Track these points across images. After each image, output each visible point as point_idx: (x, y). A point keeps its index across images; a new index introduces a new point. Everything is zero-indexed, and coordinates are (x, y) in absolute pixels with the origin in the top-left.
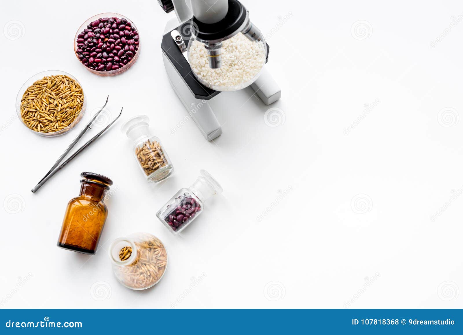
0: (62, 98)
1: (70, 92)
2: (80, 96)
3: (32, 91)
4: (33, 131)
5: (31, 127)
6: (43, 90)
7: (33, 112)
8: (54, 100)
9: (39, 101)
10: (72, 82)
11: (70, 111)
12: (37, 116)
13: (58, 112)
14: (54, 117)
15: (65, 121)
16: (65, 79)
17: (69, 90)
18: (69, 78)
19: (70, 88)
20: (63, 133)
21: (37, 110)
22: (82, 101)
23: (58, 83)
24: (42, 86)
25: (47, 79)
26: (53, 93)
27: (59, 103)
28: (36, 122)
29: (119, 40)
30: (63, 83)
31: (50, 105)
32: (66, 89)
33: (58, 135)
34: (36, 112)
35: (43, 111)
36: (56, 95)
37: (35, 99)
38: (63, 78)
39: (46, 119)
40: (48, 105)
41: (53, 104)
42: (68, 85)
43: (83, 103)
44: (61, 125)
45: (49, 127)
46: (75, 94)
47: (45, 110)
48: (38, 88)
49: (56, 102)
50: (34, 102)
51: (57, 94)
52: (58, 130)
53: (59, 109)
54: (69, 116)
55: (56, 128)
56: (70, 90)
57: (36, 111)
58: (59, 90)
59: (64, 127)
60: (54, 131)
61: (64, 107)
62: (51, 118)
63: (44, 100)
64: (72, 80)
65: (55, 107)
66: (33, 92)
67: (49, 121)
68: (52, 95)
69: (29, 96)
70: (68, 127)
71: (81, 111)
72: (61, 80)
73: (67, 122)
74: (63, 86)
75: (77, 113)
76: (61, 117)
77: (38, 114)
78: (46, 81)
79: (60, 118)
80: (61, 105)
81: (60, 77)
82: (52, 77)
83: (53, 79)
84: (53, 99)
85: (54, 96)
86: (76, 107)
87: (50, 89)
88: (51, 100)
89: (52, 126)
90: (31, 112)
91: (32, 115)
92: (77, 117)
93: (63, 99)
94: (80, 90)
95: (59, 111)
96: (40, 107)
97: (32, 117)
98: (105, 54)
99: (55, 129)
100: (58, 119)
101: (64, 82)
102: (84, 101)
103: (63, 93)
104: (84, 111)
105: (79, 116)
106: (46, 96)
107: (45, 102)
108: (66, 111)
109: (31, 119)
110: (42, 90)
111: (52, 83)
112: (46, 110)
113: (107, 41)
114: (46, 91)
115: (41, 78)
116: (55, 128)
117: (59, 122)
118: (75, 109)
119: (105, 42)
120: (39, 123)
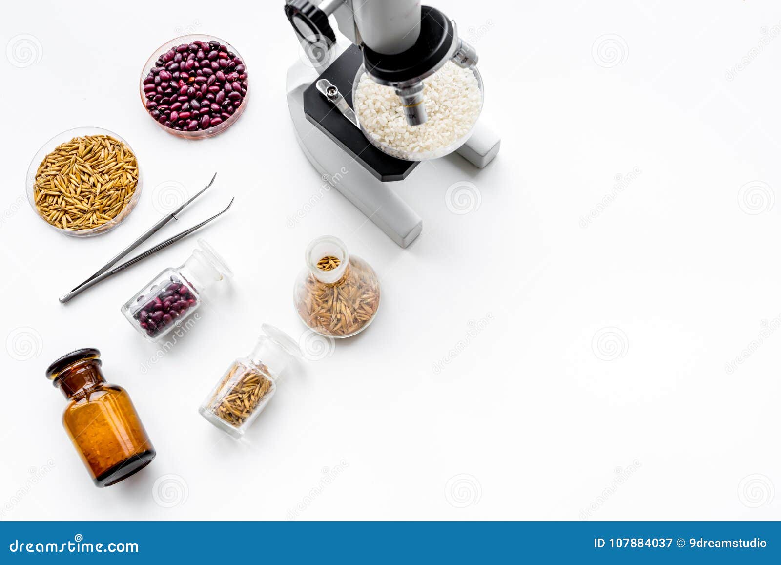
0: (102, 173)
1: (115, 163)
2: (133, 170)
3: (53, 161)
4: (55, 227)
5: (51, 220)
6: (72, 160)
7: (54, 196)
8: (90, 176)
9: (64, 178)
10: (119, 146)
11: (115, 194)
12: (61, 203)
13: (95, 197)
14: (89, 205)
15: (108, 212)
16: (107, 142)
17: (114, 159)
18: (113, 140)
19: (115, 156)
20: (105, 231)
21: (60, 192)
22: (136, 177)
23: (95, 148)
24: (70, 153)
25: (78, 141)
26: (87, 164)
27: (98, 181)
28: (59, 212)
29: (213, 77)
30: (104, 147)
31: (82, 184)
32: (109, 158)
33: (96, 235)
34: (59, 196)
35: (72, 195)
36: (92, 169)
37: (58, 175)
38: (104, 139)
39: (76, 208)
40: (79, 184)
41: (87, 183)
42: (113, 151)
43: (137, 181)
44: (101, 217)
45: (81, 221)
46: (124, 167)
47: (74, 192)
48: (63, 156)
49: (92, 180)
50: (56, 179)
51: (95, 167)
52: (96, 226)
53: (98, 192)
54: (115, 202)
55: (93, 223)
56: (116, 160)
57: (59, 194)
58: (97, 160)
59: (105, 221)
60: (89, 227)
61: (105, 188)
62: (85, 206)
63: (73, 177)
64: (119, 144)
65: (91, 188)
66: (54, 163)
67: (81, 210)
68: (86, 168)
69: (49, 169)
70: (112, 221)
71: (134, 194)
72: (101, 143)
73: (111, 213)
74: (103, 153)
75: (127, 198)
76: (102, 204)
77: (63, 199)
78: (76, 145)
79: (99, 206)
80: (101, 183)
81: (99, 139)
82: (85, 138)
83: (87, 141)
84: (88, 174)
85: (89, 170)
86: (126, 187)
87: (82, 158)
88: (84, 176)
89: (87, 219)
90: (50, 195)
91: (53, 201)
92: (128, 205)
93: (104, 174)
94: (132, 159)
95: (98, 194)
96: (65, 187)
97: (52, 205)
98: (195, 103)
99: (90, 225)
100: (96, 207)
101: (106, 147)
102: (139, 178)
103: (103, 165)
104: (139, 195)
105: (131, 202)
106: (76, 169)
107: (75, 180)
108: (110, 195)
109: (51, 207)
110: (70, 160)
111: (85, 149)
112: (76, 194)
113: (194, 82)
114: (76, 161)
115: (67, 140)
116: (91, 223)
117: (97, 213)
118: (124, 191)
119: (191, 84)
120: (65, 214)
